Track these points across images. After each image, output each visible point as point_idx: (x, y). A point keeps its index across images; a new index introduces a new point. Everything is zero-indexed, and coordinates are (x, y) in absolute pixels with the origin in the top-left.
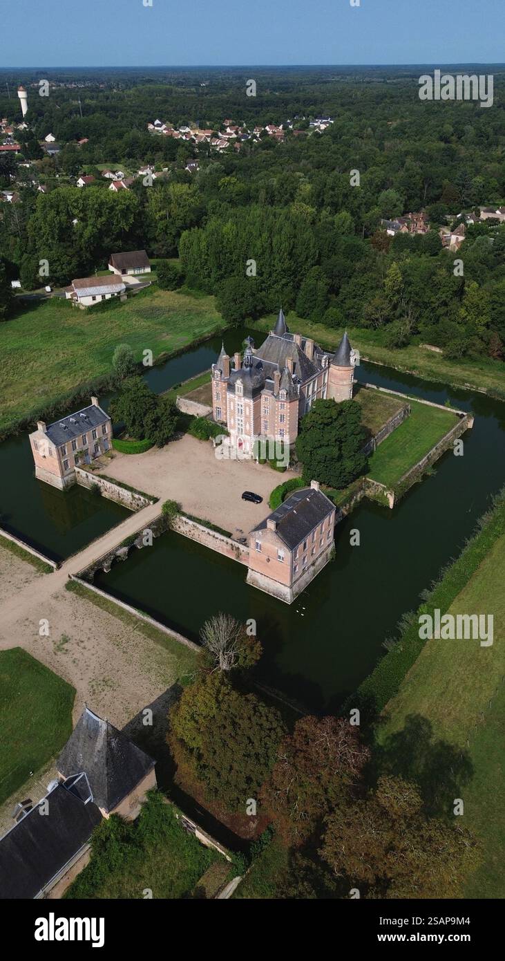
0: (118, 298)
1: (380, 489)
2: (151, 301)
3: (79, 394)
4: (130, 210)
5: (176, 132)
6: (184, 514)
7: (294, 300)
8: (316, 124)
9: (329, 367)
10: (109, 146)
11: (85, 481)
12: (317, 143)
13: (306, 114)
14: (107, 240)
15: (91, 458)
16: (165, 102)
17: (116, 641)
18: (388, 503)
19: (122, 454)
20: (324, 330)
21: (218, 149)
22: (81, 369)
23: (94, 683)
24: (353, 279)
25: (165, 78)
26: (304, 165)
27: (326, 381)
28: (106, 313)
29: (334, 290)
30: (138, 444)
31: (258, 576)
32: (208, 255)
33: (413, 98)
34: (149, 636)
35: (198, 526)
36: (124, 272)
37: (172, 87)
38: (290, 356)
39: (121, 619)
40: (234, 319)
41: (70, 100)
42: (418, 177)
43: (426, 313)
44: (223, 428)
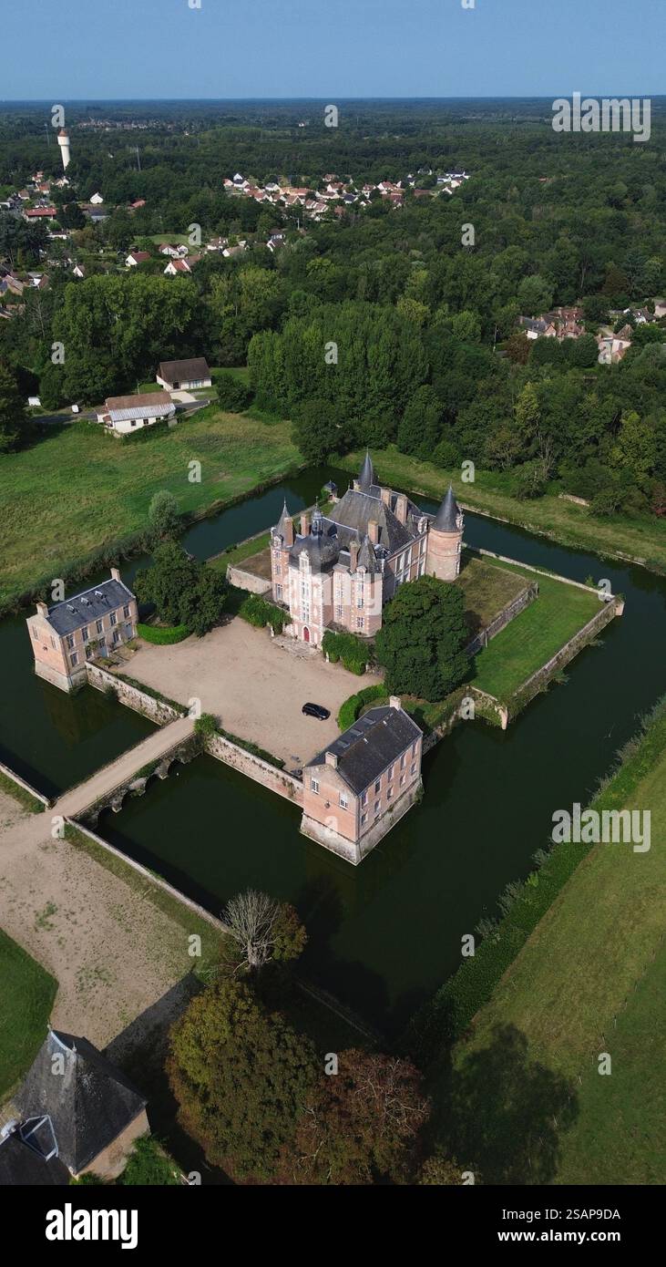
0: (165, 423)
1: (490, 703)
2: (209, 427)
3: (101, 557)
4: (187, 304)
5: (261, 191)
6: (223, 733)
7: (395, 430)
8: (445, 180)
9: (428, 532)
10: (171, 211)
11: (98, 681)
12: (444, 210)
13: (433, 166)
14: (155, 345)
15: (108, 649)
16: (250, 149)
17: (116, 913)
18: (500, 722)
19: (150, 645)
20: (432, 471)
21: (312, 216)
22: (109, 521)
23: (83, 974)
24: (474, 403)
25: (253, 116)
26: (424, 240)
27: (424, 550)
28: (148, 444)
29: (448, 417)
30: (173, 631)
31: (315, 825)
32: (283, 367)
33: (577, 144)
34: (163, 908)
35: (241, 750)
36: (176, 386)
37: (259, 129)
38: (374, 520)
39: (128, 883)
40: (314, 455)
41: (127, 147)
42: (573, 258)
43: (570, 451)
44: (283, 613)
